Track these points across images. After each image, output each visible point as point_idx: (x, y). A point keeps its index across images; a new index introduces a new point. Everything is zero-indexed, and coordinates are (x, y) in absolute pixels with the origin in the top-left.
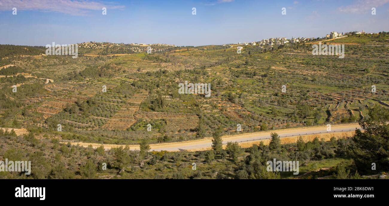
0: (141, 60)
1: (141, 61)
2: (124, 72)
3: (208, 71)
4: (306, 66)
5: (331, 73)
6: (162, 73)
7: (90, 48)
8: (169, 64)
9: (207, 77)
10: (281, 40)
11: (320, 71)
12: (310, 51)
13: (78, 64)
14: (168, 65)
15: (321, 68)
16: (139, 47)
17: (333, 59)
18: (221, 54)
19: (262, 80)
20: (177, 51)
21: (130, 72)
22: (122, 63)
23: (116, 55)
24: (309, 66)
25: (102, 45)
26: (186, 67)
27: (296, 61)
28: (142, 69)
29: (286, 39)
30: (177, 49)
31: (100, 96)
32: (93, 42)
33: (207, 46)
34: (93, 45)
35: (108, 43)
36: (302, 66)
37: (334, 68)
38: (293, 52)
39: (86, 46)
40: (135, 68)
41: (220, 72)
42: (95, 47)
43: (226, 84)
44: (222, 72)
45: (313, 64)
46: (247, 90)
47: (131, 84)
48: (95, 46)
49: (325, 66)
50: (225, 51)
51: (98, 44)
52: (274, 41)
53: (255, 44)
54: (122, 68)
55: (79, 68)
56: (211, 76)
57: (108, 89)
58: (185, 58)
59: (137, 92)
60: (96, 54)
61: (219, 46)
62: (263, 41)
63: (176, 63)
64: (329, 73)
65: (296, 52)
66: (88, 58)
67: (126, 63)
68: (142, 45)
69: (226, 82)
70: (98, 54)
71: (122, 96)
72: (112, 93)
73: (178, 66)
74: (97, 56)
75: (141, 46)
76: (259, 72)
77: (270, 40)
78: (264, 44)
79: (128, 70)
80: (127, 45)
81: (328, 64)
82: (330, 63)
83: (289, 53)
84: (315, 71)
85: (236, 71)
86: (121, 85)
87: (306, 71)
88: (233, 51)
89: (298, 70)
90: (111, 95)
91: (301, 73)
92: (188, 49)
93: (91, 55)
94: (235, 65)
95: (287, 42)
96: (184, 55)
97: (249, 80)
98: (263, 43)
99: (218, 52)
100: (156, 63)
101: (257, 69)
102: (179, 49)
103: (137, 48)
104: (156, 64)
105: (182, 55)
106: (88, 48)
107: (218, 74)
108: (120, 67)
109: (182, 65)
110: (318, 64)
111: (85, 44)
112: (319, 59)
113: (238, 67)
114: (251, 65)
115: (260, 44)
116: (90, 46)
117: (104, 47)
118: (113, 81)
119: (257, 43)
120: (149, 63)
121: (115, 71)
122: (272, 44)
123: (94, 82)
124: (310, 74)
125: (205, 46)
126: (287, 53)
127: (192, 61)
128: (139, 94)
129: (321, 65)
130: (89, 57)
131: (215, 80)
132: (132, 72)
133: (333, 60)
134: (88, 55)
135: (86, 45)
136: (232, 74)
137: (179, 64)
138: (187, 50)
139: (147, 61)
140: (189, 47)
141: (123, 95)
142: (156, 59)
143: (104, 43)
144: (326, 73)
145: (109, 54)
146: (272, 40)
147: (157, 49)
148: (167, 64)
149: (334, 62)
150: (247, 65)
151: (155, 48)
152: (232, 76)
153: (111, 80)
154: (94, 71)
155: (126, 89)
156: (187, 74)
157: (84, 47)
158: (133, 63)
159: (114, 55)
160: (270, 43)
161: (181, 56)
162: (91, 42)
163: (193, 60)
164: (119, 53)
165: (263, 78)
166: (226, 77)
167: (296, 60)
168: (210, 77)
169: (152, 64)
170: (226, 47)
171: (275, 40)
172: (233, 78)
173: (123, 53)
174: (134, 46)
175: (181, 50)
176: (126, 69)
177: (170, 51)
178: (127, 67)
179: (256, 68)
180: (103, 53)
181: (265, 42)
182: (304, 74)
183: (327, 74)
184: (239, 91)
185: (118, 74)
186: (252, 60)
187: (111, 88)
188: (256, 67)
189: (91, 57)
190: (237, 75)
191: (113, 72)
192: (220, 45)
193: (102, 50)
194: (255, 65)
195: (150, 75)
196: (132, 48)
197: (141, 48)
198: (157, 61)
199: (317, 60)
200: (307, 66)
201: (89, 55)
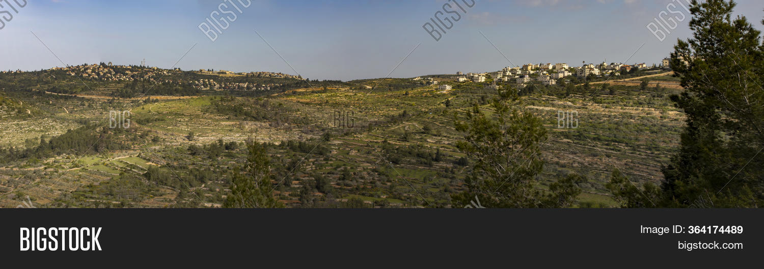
0: (199, 113)
1: (197, 116)
2: (155, 140)
3: (334, 145)
4: (576, 141)
5: (639, 163)
6: (224, 148)
7: (96, 79)
8: (263, 124)
9: (325, 160)
10: (554, 68)
11: (608, 156)
12: (597, 103)
13: (58, 119)
14: (260, 128)
15: (613, 150)
16: (215, 78)
17: (655, 126)
18: (396, 101)
19: (453, 172)
20: (300, 90)
21: (168, 142)
22: (152, 120)
23: (153, 97)
24: (582, 142)
25: (127, 72)
26: (302, 132)
27: (551, 127)
28: (199, 136)
29: (567, 67)
30: (299, 87)
31: (65, 202)
32: (107, 64)
33: (376, 79)
34: (106, 70)
35: (144, 67)
36: (562, 143)
37: (650, 149)
38: (553, 105)
39: (87, 73)
40: (181, 131)
41: (359, 151)
42: (109, 75)
43: (362, 178)
44: (365, 149)
45: (594, 139)
46: (405, 195)
47: (143, 175)
48: (110, 73)
49: (627, 144)
50: (406, 94)
51: (119, 70)
52: (532, 72)
53: (483, 79)
54: (150, 131)
55: (57, 127)
56: (334, 159)
57: (88, 186)
58: (307, 109)
59: (153, 194)
60: (106, 95)
61: (403, 80)
62: (504, 72)
63: (280, 123)
64: (632, 162)
65: (559, 106)
66: (87, 104)
67: (162, 120)
68: (223, 75)
69: (365, 174)
70: (111, 95)
71: (114, 202)
72: (94, 196)
73: (284, 129)
74: (108, 98)
75: (222, 77)
76: (450, 153)
77: (524, 68)
78: (506, 79)
79: (164, 137)
80: (188, 72)
81: (637, 139)
82: (641, 137)
83: (541, 108)
84: (595, 156)
85: (397, 147)
86: (120, 177)
87: (571, 156)
88: (426, 96)
89: (551, 151)
90: (91, 200)
91: (556, 160)
92: (325, 88)
93: (94, 97)
94: (400, 134)
95: (567, 74)
96: (307, 104)
97: (421, 170)
98: (504, 76)
99: (391, 97)
100: (233, 120)
101: (449, 144)
102: (305, 87)
103: (212, 80)
104: (233, 123)
105: (301, 103)
106: (93, 77)
107: (353, 154)
108: (146, 128)
109: (294, 127)
110: (607, 138)
111: (87, 69)
112: (616, 126)
113: (405, 139)
114: (436, 135)
115: (495, 80)
116: (98, 74)
117: (133, 76)
118: (107, 165)
119: (488, 76)
120: (217, 120)
121: (135, 139)
122: (527, 79)
123: (63, 168)
124: (579, 163)
125: (370, 82)
126: (536, 107)
127: (323, 117)
128: (156, 197)
129: (616, 141)
130: (88, 100)
131: (339, 169)
132: (173, 142)
133: (655, 129)
134: (86, 97)
135: (89, 71)
136: (384, 155)
137: (286, 124)
138: (323, 89)
139: (212, 116)
140: (330, 82)
141: (117, 201)
142: (235, 111)
143: (134, 68)
144: (624, 161)
145: (138, 96)
146: (529, 68)
147: (258, 86)
148: (258, 124)
149: (654, 135)
150: (428, 133)
151: (253, 83)
152: (382, 161)
153: (104, 164)
154: (84, 137)
155: (129, 185)
156: (280, 153)
157: (82, 76)
158: (179, 119)
159: (149, 99)
160: (522, 77)
161: (300, 106)
162: (103, 64)
163: (326, 116)
164: (161, 95)
165: (456, 168)
166: (368, 162)
167: (552, 125)
168: (331, 160)
169: (223, 123)
170: (422, 84)
171: (537, 69)
172: (383, 165)
173: (171, 94)
174: (205, 77)
175: (310, 90)
176: (161, 134)
177: (284, 91)
178: (162, 128)
179: (447, 142)
180: (124, 92)
181: (508, 73)
182: (562, 162)
183: (626, 164)
184: (385, 197)
185: (139, 144)
186: (443, 123)
187: (95, 184)
188: (448, 140)
189: (93, 100)
190: (395, 156)
191: (127, 141)
192: (408, 79)
193: (123, 85)
194: (445, 134)
195: (195, 152)
196: (199, 81)
197: (220, 82)
198: (236, 116)
199: (609, 129)
200: (578, 143)
201: (90, 97)
